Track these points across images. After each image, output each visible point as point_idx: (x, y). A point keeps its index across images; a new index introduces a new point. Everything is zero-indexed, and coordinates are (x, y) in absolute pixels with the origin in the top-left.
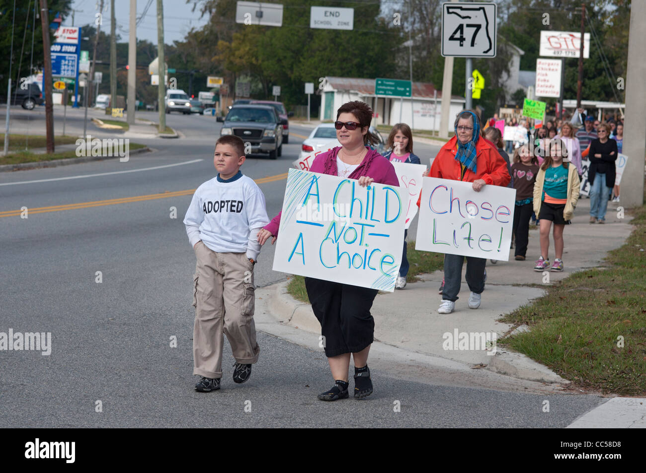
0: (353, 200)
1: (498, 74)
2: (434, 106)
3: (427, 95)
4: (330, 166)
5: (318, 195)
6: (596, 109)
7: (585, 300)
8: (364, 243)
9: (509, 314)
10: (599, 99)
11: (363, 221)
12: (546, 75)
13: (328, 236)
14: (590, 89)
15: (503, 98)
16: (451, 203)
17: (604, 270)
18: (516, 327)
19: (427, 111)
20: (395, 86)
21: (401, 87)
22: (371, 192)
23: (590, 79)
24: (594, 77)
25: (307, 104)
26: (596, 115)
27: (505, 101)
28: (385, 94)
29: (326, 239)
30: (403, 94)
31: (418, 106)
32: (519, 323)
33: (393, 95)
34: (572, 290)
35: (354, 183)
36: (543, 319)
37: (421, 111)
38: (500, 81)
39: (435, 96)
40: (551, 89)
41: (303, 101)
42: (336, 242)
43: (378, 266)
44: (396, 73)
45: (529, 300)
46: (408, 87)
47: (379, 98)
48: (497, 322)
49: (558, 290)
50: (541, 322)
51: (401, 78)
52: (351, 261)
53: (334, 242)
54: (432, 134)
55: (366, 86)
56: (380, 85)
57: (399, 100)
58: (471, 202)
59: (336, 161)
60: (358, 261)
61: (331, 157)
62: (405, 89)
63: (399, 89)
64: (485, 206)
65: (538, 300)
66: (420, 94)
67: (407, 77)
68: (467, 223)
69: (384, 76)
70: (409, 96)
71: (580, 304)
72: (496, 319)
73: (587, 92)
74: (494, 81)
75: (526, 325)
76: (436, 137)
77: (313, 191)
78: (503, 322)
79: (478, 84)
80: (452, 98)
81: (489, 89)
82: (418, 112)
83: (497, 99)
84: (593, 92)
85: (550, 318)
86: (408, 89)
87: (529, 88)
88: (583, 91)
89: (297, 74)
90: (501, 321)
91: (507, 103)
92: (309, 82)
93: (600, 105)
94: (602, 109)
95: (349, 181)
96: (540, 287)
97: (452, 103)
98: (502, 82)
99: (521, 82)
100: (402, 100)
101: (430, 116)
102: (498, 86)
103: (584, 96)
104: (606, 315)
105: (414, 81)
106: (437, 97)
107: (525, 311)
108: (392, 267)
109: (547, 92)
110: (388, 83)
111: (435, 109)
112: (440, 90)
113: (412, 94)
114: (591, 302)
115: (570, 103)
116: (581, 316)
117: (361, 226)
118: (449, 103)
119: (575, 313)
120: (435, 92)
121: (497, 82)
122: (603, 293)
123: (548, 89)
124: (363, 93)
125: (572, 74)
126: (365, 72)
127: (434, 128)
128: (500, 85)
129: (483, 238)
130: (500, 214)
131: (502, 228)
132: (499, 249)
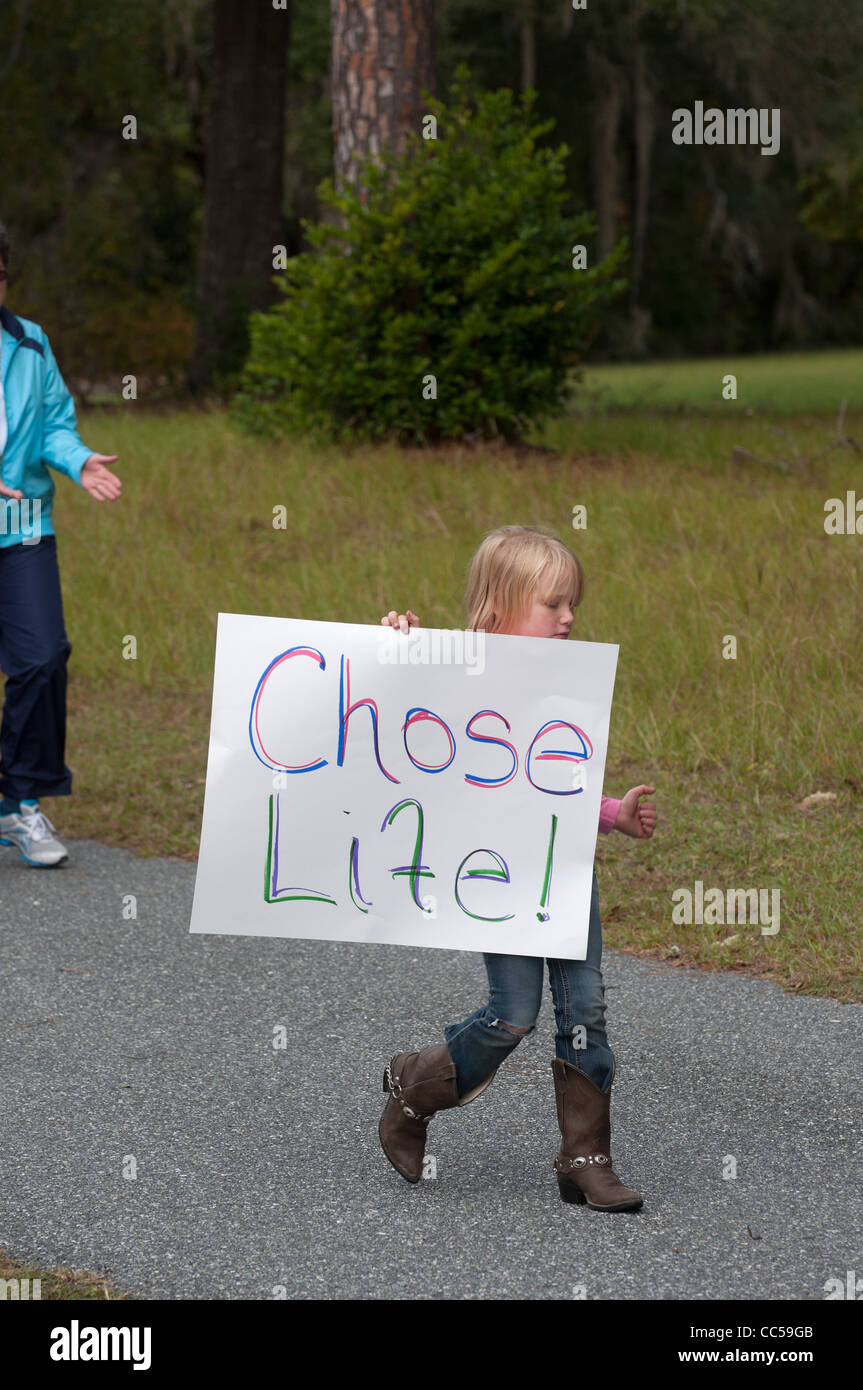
16: (343, 721)
58: (423, 714)
64: (482, 727)
68: (407, 803)
129: (473, 864)
130: (548, 755)
131: (554, 818)
132: (543, 911)
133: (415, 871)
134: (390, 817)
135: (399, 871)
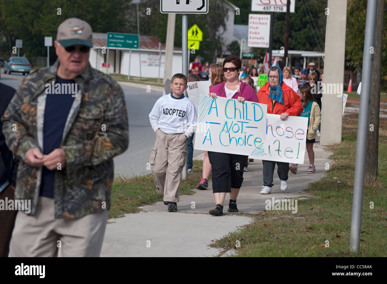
0: (236, 109)
1: (215, 28)
2: (159, 56)
3: (153, 47)
4: (222, 92)
5: (216, 108)
6: (302, 58)
7: (286, 226)
8: (244, 131)
9: (220, 240)
10: (304, 48)
11: (242, 120)
12: (257, 28)
13: (223, 129)
14: (296, 40)
15: (220, 49)
16: (267, 128)
17: (305, 200)
18: (225, 251)
19: (153, 61)
20: (124, 39)
21: (129, 40)
22: (245, 105)
23: (296, 31)
24: (300, 30)
25: (46, 56)
26: (302, 63)
27: (221, 52)
28: (116, 46)
29: (222, 131)
30: (131, 46)
31: (145, 57)
32: (228, 248)
33: (122, 47)
34: (276, 218)
35: (235, 101)
36: (249, 244)
37: (148, 61)
38: (217, 33)
39: (160, 47)
40: (261, 41)
41: (43, 53)
42: (228, 132)
43: (252, 144)
44: (125, 27)
45: (237, 227)
46: (135, 40)
47: (110, 50)
48: (209, 247)
49: (263, 218)
50: (247, 246)
51: (130, 32)
52: (237, 142)
53: (227, 132)
54: (157, 82)
55: (99, 39)
56: (111, 38)
57: (128, 51)
59: (224, 89)
60: (241, 142)
61: (222, 87)
62: (133, 41)
63: (128, 42)
64: (288, 129)
65: (245, 228)
66: (147, 46)
67: (136, 31)
68: (277, 140)
69: (115, 31)
70: (137, 48)
71: (282, 230)
72: (209, 244)
73: (294, 42)
74: (212, 35)
75: (234, 250)
76: (161, 84)
77: (214, 105)
78: (214, 247)
79: (197, 37)
80: (175, 49)
81: (208, 41)
82: (145, 62)
83: (214, 50)
84: (299, 42)
85: (255, 242)
86: (136, 42)
87: (242, 40)
88: (290, 42)
89: (38, 29)
90: (212, 246)
91: (223, 53)
92: (48, 36)
93: (304, 54)
94: (307, 57)
95: (232, 100)
96: (248, 216)
97: (175, 54)
98: (218, 35)
99: (236, 35)
100: (130, 51)
101: (156, 65)
102: (215, 38)
103: (291, 47)
104: (304, 240)
105: (141, 35)
106: (161, 49)
107: (233, 237)
108: (261, 144)
109: (257, 43)
110: (118, 37)
111: (160, 59)
112: (164, 42)
113: (139, 47)
114: (291, 229)
115: (279, 53)
116: (283, 241)
117: (241, 123)
118: (172, 54)
119: (277, 238)
120: (160, 44)
121: (215, 34)
122: (303, 220)
123: (259, 41)
124: (97, 46)
125: (280, 27)
126: (99, 26)
127: (159, 77)
128: (217, 38)
129: (287, 150)
130: (298, 134)
131: (299, 143)
132: (297, 157)
133: (279, 150)
134: (275, 142)
135: (276, 150)
